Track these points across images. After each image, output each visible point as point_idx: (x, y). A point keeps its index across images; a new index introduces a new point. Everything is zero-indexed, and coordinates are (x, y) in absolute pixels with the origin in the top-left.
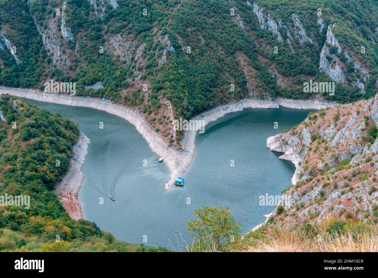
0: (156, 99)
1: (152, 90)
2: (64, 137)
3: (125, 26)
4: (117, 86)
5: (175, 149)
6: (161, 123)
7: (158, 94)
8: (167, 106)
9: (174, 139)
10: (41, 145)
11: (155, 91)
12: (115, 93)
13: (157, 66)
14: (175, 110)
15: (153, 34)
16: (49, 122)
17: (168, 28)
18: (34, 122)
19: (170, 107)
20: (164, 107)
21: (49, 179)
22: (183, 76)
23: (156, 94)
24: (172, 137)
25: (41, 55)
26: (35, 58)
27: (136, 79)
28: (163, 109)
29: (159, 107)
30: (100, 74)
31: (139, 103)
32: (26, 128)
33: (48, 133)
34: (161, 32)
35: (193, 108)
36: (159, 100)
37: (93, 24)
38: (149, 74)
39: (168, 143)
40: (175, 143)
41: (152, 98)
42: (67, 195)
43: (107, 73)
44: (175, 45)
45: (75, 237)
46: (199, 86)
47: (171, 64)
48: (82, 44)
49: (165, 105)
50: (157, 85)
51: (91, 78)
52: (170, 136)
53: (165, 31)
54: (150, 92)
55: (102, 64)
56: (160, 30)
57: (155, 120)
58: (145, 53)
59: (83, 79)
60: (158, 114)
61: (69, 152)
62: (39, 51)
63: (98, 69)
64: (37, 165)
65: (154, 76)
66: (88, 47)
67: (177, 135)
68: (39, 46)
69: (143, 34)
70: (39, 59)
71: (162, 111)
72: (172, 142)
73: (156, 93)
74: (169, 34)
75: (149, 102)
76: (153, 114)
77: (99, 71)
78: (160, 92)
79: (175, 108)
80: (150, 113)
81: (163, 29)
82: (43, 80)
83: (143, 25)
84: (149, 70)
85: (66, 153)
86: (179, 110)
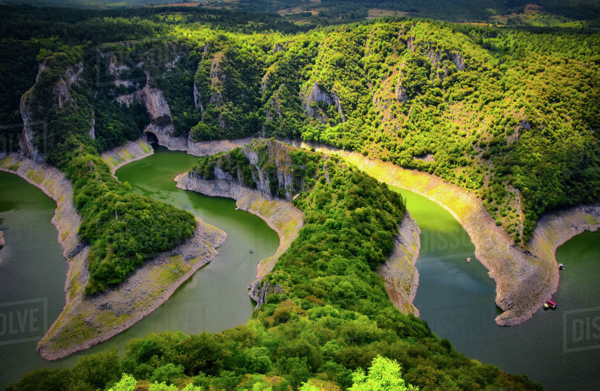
0: (501, 184)
1: (495, 173)
2: (390, 212)
3: (471, 93)
4: (452, 162)
5: (520, 251)
6: (505, 216)
7: (503, 178)
8: (514, 196)
9: (520, 238)
10: (367, 217)
11: (499, 174)
12: (448, 169)
13: (506, 144)
14: (523, 202)
15: (505, 105)
16: (376, 192)
17: (524, 100)
18: (362, 190)
19: (518, 198)
20: (509, 195)
21: (373, 258)
22: (538, 161)
23: (500, 179)
24: (518, 235)
25: (369, 116)
26: (362, 119)
27: (476, 157)
28: (508, 198)
29: (503, 195)
30: (433, 145)
31: (477, 186)
32: (353, 195)
33: (375, 205)
34: (515, 103)
35: (547, 203)
36: (504, 186)
37: (433, 87)
38: (493, 153)
39: (512, 243)
40: (522, 244)
41: (494, 183)
42: (389, 280)
43: (442, 145)
44: (531, 121)
45: (408, 335)
46: (558, 176)
47: (524, 145)
48: (417, 109)
49: (511, 194)
50: (502, 168)
51: (422, 148)
52: (514, 234)
53: (521, 103)
54: (493, 174)
55: (437, 133)
56: (515, 101)
57: (496, 209)
58: (492, 126)
59: (412, 148)
60: (500, 204)
61: (394, 231)
62: (367, 112)
63: (431, 139)
64: (362, 239)
65: (499, 156)
66: (422, 113)
67: (524, 234)
68: (368, 106)
69: (491, 104)
70: (366, 120)
71: (506, 201)
72: (517, 241)
73: (500, 177)
74: (526, 107)
75: (490, 187)
76: (494, 201)
77: (432, 142)
78: (505, 178)
79: (524, 200)
80: (491, 200)
81: (518, 100)
82: (367, 144)
83: (492, 94)
84: (494, 148)
85: (391, 231)
86: (530, 203)
